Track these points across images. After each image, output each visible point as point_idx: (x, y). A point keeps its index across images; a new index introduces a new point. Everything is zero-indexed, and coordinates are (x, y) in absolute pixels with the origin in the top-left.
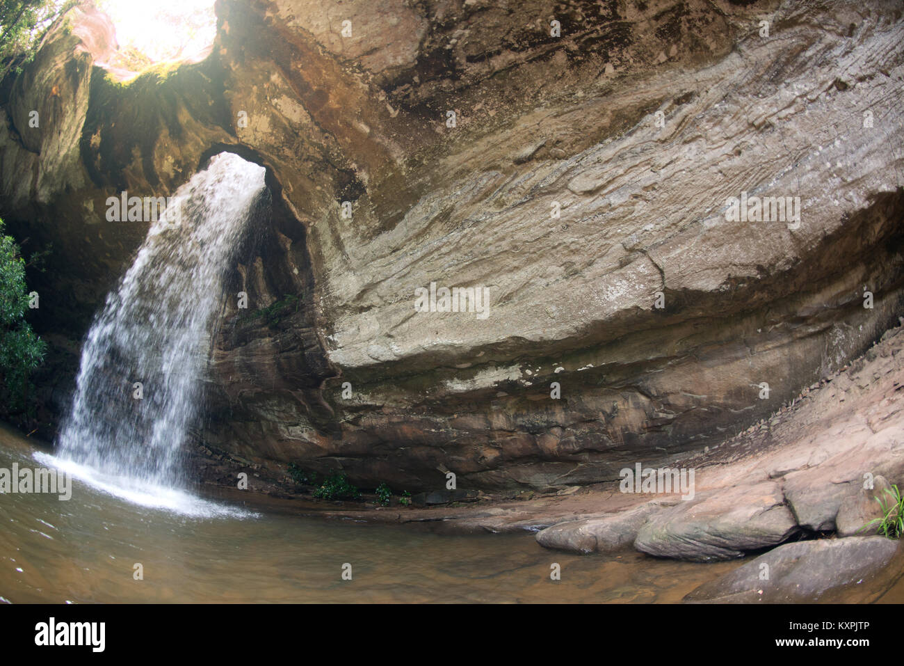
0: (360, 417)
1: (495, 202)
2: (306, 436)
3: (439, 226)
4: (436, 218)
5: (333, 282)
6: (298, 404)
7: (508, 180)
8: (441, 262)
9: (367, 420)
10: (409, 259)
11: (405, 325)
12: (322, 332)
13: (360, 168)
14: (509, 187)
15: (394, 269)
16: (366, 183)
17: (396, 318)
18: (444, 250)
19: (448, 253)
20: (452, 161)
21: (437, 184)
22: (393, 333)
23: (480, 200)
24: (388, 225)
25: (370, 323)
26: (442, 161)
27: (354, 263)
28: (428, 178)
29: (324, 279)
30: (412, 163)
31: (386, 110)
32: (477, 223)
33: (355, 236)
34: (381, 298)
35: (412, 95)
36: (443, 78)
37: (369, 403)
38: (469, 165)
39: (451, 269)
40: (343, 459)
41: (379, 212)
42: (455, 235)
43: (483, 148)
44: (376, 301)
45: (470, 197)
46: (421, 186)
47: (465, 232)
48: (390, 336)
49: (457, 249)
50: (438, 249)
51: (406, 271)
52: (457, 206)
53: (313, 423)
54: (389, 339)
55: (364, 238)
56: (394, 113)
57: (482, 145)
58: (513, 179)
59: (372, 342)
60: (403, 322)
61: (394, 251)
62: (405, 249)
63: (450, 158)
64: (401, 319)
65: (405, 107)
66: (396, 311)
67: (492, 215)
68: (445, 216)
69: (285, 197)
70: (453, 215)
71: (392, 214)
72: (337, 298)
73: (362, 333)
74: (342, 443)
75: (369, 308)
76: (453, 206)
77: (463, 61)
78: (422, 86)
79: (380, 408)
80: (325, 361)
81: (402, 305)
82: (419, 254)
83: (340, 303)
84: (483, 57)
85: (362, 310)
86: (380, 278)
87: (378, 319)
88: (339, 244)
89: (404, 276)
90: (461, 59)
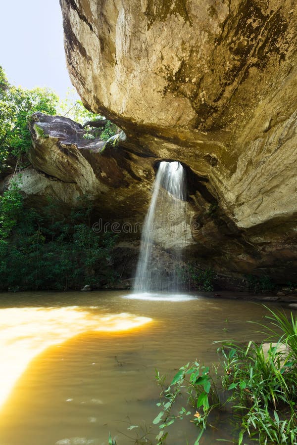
0: (265, 247)
1: (267, 151)
2: (245, 259)
3: (250, 168)
4: (247, 165)
5: (226, 196)
6: (237, 245)
7: (266, 140)
8: (260, 180)
9: (268, 249)
10: (247, 182)
11: (260, 208)
12: (230, 216)
13: (211, 153)
14: (268, 143)
15: (244, 187)
16: (216, 157)
17: (255, 206)
18: (258, 176)
19: (261, 176)
20: (240, 140)
21: (240, 151)
22: (257, 212)
23: (261, 152)
24: (233, 171)
25: (246, 210)
26: (236, 142)
27: (229, 188)
28: (236, 150)
29: (222, 195)
30: (227, 146)
31: (202, 134)
32: (264, 162)
33: (224, 178)
34: (245, 199)
35: (206, 126)
36: (212, 114)
37: (264, 241)
38: (247, 140)
39: (265, 182)
40: (266, 268)
41: (227, 167)
42: (259, 170)
43: (248, 132)
44: (244, 200)
45: (255, 153)
46: (235, 153)
47: (261, 167)
48: (256, 213)
49: (263, 174)
50: (256, 176)
51: (249, 187)
52: (252, 158)
53: (246, 252)
54: (256, 215)
55: (227, 178)
56: (206, 134)
57: (247, 130)
58: (268, 139)
59: (250, 217)
60: (259, 206)
61: (241, 180)
62: (244, 179)
63: (239, 139)
64: (257, 206)
65: (208, 131)
66: (254, 203)
67: (269, 157)
68: (250, 163)
69: (192, 169)
70: (253, 161)
71: (232, 166)
72: (230, 202)
73: (245, 214)
74: (261, 261)
75: (243, 203)
76: (251, 158)
77: (213, 103)
78: (207, 121)
79: (270, 243)
80: (236, 227)
81: (255, 200)
82: (250, 180)
83: (231, 204)
84: (219, 97)
85: (241, 205)
86: (241, 192)
87: (248, 207)
88: (220, 181)
89: (250, 188)
90: (211, 103)
